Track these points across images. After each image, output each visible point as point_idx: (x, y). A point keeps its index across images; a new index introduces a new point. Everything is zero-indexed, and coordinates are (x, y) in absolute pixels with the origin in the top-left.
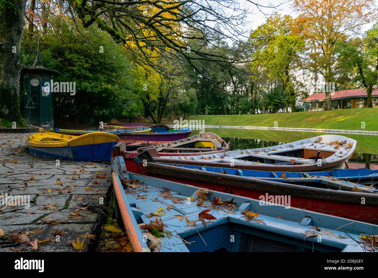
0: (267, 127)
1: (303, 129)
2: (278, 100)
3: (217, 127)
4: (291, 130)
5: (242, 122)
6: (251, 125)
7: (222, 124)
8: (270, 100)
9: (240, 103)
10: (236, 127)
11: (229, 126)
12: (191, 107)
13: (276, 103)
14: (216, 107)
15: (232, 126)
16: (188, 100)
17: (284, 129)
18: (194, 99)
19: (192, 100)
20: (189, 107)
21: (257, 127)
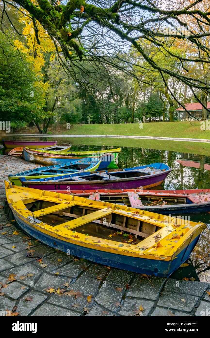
0: (152, 137)
1: (188, 139)
2: (156, 109)
3: (104, 136)
4: (177, 140)
5: (126, 132)
6: (136, 135)
7: (107, 133)
8: (148, 109)
9: (119, 112)
10: (121, 137)
11: (115, 136)
12: (76, 116)
13: (153, 112)
14: (95, 115)
15: (117, 136)
16: (75, 110)
17: (169, 139)
18: (80, 109)
19: (78, 110)
20: (75, 117)
21: (143, 137)
